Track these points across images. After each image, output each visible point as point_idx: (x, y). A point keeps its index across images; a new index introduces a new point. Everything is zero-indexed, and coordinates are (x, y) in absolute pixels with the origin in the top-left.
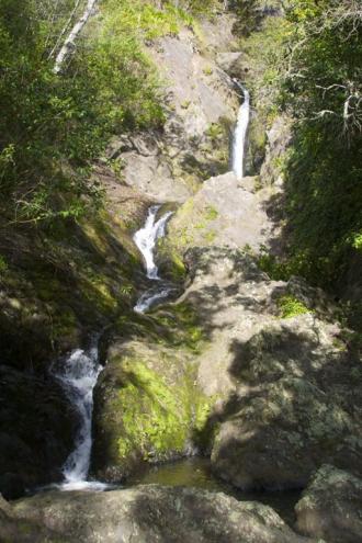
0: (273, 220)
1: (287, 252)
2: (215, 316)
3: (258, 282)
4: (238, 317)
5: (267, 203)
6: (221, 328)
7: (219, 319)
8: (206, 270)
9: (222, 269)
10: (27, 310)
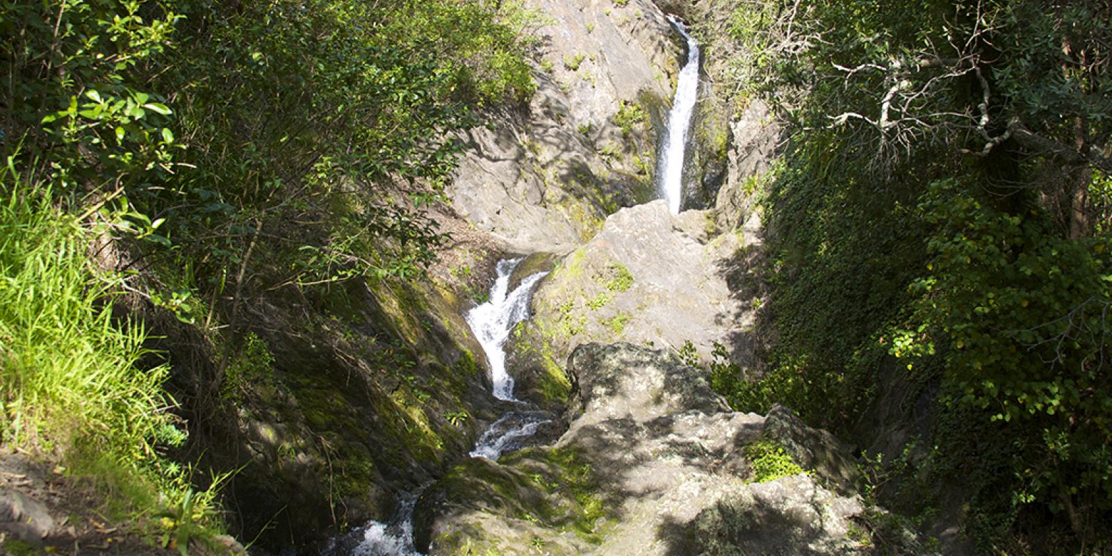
0: (739, 297)
1: (765, 360)
2: (628, 474)
3: (708, 413)
4: (670, 476)
5: (729, 263)
6: (641, 496)
7: (637, 479)
8: (613, 387)
9: (643, 387)
10: (287, 446)
